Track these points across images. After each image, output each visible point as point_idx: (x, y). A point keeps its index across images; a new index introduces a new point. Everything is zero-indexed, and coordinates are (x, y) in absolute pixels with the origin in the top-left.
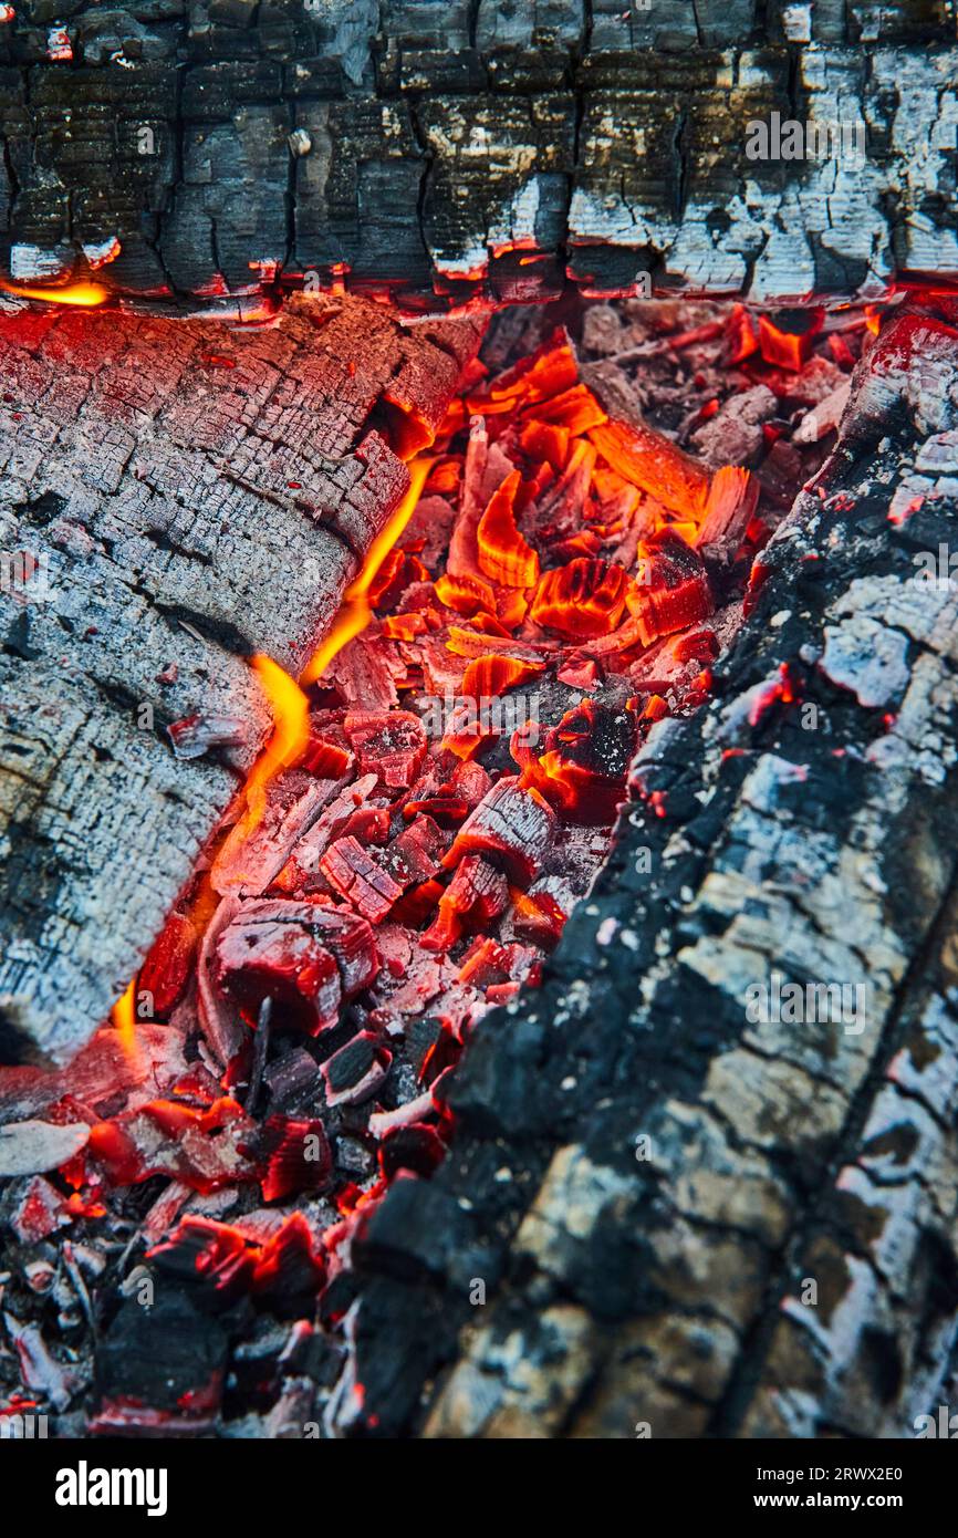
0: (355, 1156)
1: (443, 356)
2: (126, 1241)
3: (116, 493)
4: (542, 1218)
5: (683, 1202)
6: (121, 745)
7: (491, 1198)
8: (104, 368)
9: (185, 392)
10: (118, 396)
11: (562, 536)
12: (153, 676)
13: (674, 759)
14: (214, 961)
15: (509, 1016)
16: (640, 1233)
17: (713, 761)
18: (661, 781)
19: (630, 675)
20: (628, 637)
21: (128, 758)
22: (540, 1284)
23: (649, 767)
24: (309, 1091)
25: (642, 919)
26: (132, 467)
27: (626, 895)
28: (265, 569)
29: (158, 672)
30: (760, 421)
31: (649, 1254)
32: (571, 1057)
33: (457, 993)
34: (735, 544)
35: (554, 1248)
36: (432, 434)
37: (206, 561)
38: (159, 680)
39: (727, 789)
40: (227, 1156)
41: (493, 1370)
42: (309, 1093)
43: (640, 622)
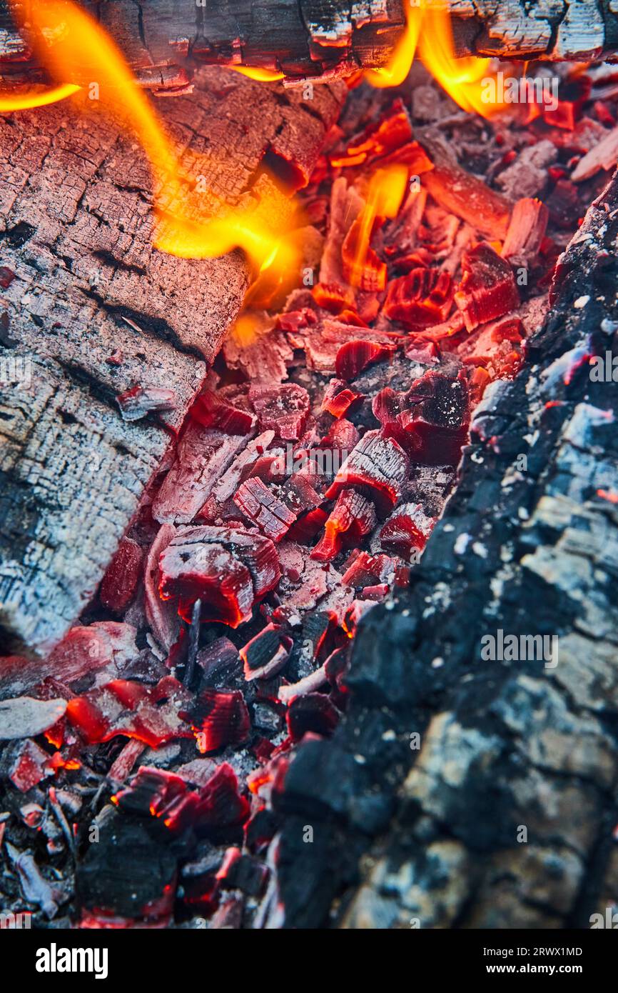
0: (268, 718)
1: (313, 120)
2: (97, 786)
3: (73, 223)
4: (423, 771)
5: (535, 755)
6: (82, 411)
7: (381, 754)
8: (61, 130)
9: (122, 147)
10: (72, 151)
11: (403, 253)
12: (104, 359)
13: (506, 411)
14: (157, 573)
15: (387, 611)
16: (502, 782)
17: (536, 412)
18: (496, 428)
19: (458, 354)
20: (456, 324)
21: (87, 421)
22: (424, 825)
23: (487, 417)
24: (231, 669)
25: (488, 533)
26: (85, 203)
27: (474, 515)
28: (187, 277)
29: (108, 355)
30: (546, 165)
31: (510, 798)
32: (438, 642)
33: (340, 592)
34: (532, 255)
35: (434, 795)
36: (307, 176)
37: (141, 272)
38: (108, 362)
39: (549, 432)
40: (171, 720)
41: (390, 894)
42: (232, 670)
43: (465, 314)
